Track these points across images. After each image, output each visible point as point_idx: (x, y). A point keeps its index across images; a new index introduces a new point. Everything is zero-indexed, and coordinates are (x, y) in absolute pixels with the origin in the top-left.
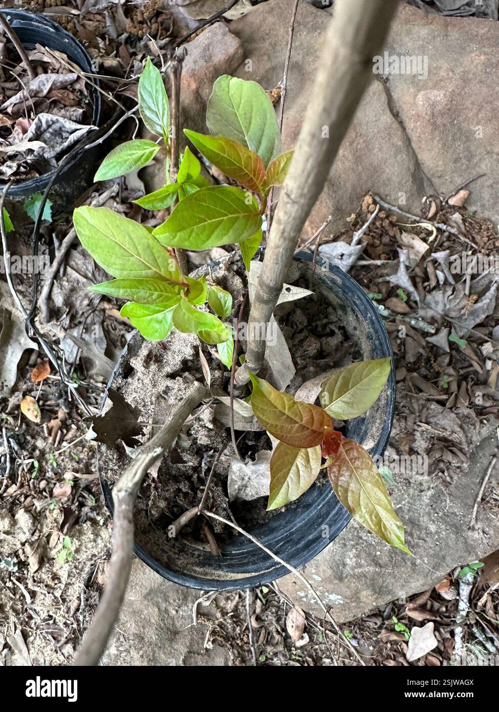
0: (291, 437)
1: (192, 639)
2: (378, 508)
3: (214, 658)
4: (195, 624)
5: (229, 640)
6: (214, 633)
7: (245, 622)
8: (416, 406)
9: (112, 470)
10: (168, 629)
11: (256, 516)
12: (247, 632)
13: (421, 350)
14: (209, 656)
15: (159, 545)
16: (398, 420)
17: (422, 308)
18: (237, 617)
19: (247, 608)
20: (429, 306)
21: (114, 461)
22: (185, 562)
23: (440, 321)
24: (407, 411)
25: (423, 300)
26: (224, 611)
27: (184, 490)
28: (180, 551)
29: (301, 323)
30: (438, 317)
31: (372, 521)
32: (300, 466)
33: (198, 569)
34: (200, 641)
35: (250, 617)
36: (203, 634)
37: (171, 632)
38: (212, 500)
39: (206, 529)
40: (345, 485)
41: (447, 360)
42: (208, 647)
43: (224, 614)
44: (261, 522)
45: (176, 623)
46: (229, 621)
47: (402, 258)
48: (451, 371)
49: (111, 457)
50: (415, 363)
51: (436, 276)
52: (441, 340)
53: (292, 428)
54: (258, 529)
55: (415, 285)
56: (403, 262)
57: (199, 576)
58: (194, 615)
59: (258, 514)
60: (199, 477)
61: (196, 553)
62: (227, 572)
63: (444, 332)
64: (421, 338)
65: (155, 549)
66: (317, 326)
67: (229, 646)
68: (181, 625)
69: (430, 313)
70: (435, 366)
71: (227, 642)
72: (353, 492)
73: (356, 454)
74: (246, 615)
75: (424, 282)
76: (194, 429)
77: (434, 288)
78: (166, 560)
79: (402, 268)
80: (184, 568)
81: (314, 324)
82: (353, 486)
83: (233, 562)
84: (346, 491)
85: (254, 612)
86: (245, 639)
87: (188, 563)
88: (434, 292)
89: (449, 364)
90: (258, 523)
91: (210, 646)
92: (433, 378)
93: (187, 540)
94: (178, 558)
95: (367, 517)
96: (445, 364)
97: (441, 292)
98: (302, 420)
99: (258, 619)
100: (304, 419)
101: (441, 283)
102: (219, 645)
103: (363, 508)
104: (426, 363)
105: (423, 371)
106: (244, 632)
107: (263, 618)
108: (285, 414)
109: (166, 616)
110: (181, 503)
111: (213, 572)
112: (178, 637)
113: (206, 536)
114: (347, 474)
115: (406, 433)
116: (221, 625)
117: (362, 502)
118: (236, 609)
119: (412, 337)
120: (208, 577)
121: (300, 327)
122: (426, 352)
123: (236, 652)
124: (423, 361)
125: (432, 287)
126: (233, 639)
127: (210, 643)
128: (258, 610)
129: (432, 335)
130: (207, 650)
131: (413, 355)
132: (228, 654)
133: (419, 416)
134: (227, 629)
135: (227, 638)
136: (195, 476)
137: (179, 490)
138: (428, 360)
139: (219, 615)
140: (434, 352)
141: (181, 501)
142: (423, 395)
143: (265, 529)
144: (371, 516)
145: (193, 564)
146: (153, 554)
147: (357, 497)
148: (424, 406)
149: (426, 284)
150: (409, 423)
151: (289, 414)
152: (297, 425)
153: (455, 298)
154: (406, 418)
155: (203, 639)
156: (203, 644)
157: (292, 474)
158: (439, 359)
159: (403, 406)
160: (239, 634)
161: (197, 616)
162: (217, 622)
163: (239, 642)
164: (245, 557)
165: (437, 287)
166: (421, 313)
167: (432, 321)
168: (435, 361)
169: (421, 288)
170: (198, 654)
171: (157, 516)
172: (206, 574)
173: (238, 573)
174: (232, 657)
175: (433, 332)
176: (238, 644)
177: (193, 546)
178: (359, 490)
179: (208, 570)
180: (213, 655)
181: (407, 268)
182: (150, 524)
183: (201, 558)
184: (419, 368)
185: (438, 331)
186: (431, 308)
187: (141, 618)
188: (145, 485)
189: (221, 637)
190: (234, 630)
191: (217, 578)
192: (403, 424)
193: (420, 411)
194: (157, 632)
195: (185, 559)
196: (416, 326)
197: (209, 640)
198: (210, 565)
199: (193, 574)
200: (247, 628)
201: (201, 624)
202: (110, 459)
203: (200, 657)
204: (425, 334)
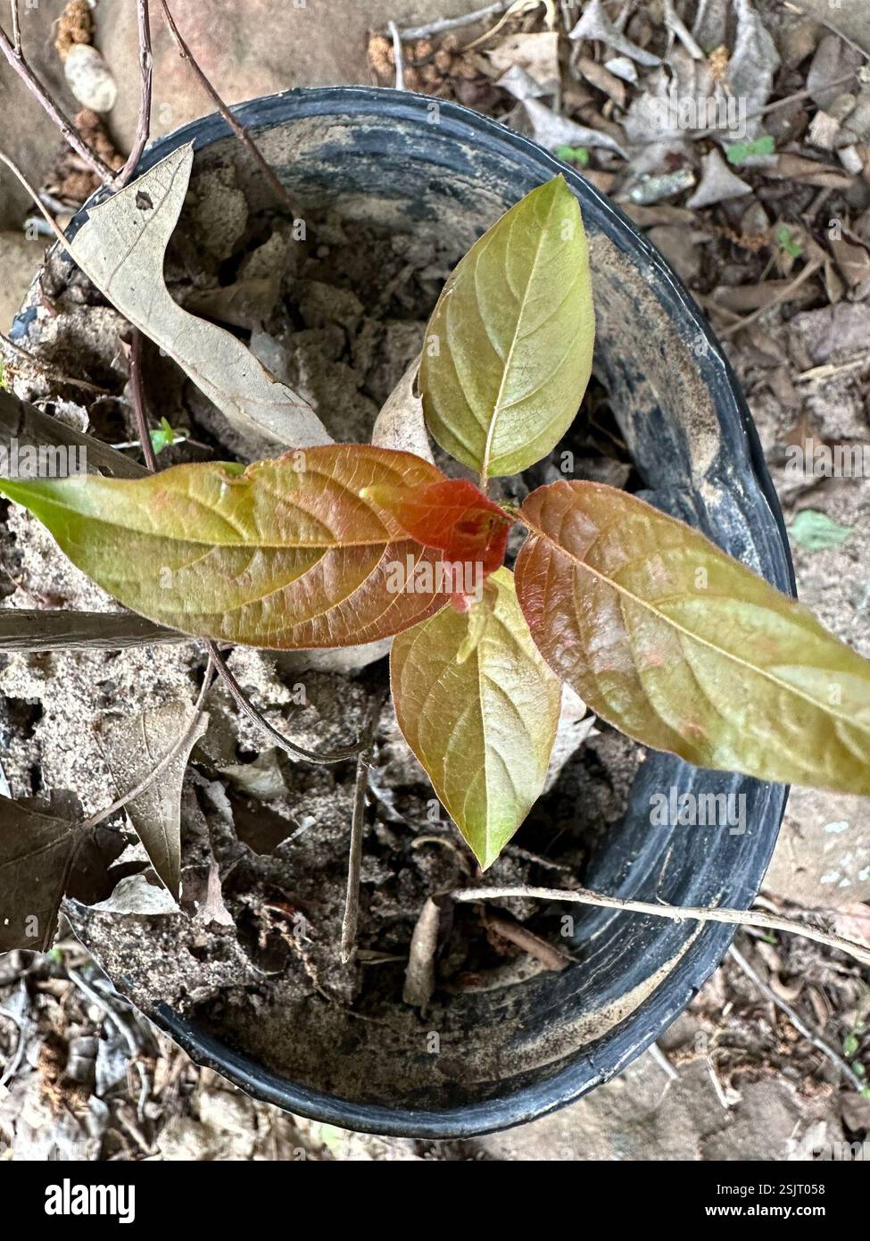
0: (338, 612)
1: (691, 1109)
2: (785, 674)
3: (758, 1114)
4: (674, 1076)
5: (762, 1059)
6: (722, 1066)
7: (766, 1001)
8: (770, 349)
9: (154, 966)
10: (631, 1123)
11: (593, 814)
12: (783, 1017)
13: (697, 237)
14: (747, 1117)
15: (402, 1053)
16: (758, 405)
17: (635, 155)
18: (744, 1006)
19: (750, 973)
20: (643, 143)
21: (146, 942)
22: (491, 1050)
23: (689, 153)
24: (763, 373)
25: (625, 139)
26: (712, 1009)
27: (378, 880)
28: (466, 1028)
29: (345, 313)
30: (679, 147)
31: (791, 742)
32: (499, 679)
33: (530, 1046)
34: (710, 1101)
35: (768, 985)
36: (704, 1083)
37: (640, 1123)
38: (460, 855)
39: (498, 927)
40: (618, 663)
41: (762, 218)
42: (732, 1102)
43: (714, 1016)
44: (613, 818)
45: (638, 1099)
46: (735, 1023)
47: (518, 88)
48: (784, 230)
49: (128, 939)
50: (703, 273)
51: (615, 76)
52: (718, 181)
53: (316, 581)
54: (614, 842)
55: (586, 124)
56: (528, 96)
57: (545, 1062)
58: (661, 1060)
59: (596, 804)
60: (392, 827)
61: (509, 1002)
62: (602, 1004)
63: (712, 163)
64: (677, 212)
65: (398, 1068)
66: (394, 296)
67: (770, 1071)
68: (652, 1097)
69: (657, 152)
70: (745, 241)
71: (761, 1065)
72: (659, 670)
73: (589, 527)
74: (757, 989)
75: (600, 111)
76: (245, 736)
77: (628, 102)
78: (443, 1077)
79: (535, 111)
80: (497, 1066)
81: (385, 297)
82: (648, 647)
83: (603, 967)
84: (634, 683)
85: (769, 971)
86: (791, 1035)
87: (499, 1049)
88: (633, 107)
89: (773, 220)
90: (608, 825)
91: (731, 1097)
92: (763, 268)
93: (472, 983)
94: (466, 1054)
95: (765, 734)
96: (765, 228)
97: (646, 95)
98: (329, 534)
99: (786, 979)
100: (330, 521)
101: (632, 77)
102: (750, 1081)
103: (727, 712)
104: (726, 256)
105: (733, 273)
106: (778, 1022)
107: (794, 970)
108: (248, 552)
109: (609, 1101)
110: (392, 913)
111: (570, 1027)
112: (660, 1123)
113: (510, 943)
114: (604, 615)
115: (793, 418)
116: (726, 1042)
117: (711, 691)
118: (730, 991)
119: (661, 224)
120: (568, 1051)
121: (350, 321)
122: (708, 232)
123: (790, 1070)
124: (716, 257)
125: (621, 103)
126: (768, 1049)
127: (730, 1091)
128: (774, 963)
129: (694, 189)
130: (734, 1109)
131: (686, 259)
132: (779, 1086)
133: (792, 365)
134: (742, 1039)
135: (755, 1058)
136: (381, 829)
137: (366, 890)
138: (725, 245)
139: (707, 1025)
140: (724, 221)
141: (388, 909)
142: (768, 315)
143: (630, 828)
144: (777, 726)
145: (511, 1041)
146: (402, 1086)
147: (684, 682)
148: (785, 337)
149: (607, 108)
150: (783, 393)
151: (265, 538)
152: (326, 561)
153: (681, 85)
154: (769, 390)
155: (712, 1092)
156: (717, 1102)
157: (493, 717)
158: (745, 225)
159: (748, 370)
160: (773, 1033)
161: (668, 1059)
162: (713, 1042)
163: (782, 1049)
164: (624, 935)
165: (632, 91)
166: (639, 166)
167: (674, 162)
168: (739, 235)
169: (604, 123)
170: (724, 1129)
171: (350, 988)
172: (556, 1046)
173: (628, 990)
174: (792, 1088)
175: (690, 180)
176: (783, 1054)
177: (495, 986)
178: (676, 649)
179: (554, 1031)
180: (752, 1109)
181: (545, 101)
182: (351, 1019)
183: (526, 1007)
184: (718, 276)
185: (698, 174)
186: (652, 143)
187: (564, 1140)
188: (262, 941)
189: (741, 1064)
190: (757, 1032)
191: (590, 1038)
192: (772, 405)
193: (787, 352)
194: (615, 1144)
195: (486, 1039)
196: (651, 198)
197: (724, 1087)
198: (553, 1015)
199: (526, 1068)
200: (779, 1011)
201: (686, 1066)
202: (129, 946)
203: (731, 1130)
204: (679, 199)
